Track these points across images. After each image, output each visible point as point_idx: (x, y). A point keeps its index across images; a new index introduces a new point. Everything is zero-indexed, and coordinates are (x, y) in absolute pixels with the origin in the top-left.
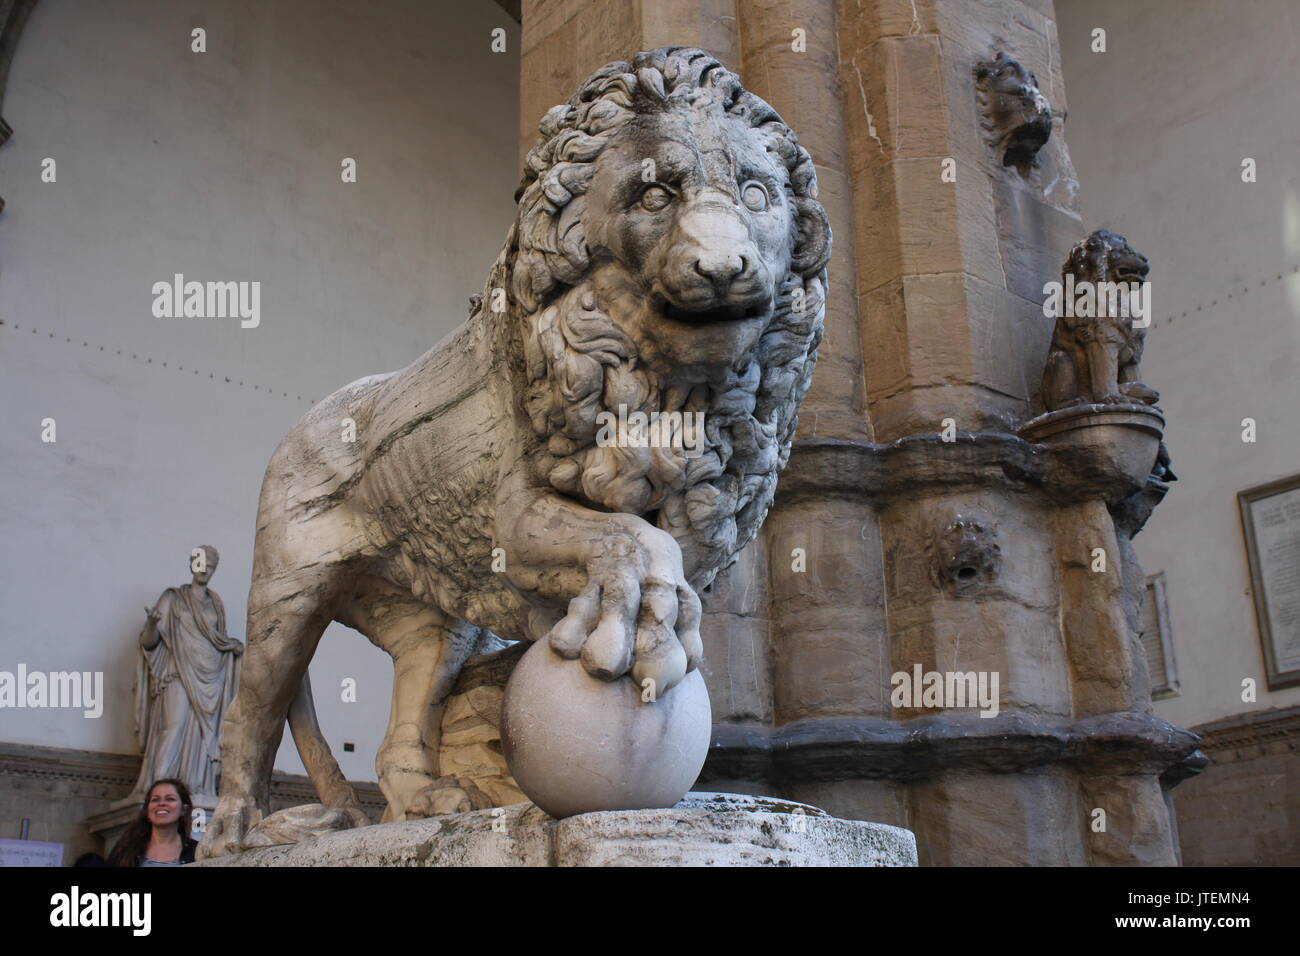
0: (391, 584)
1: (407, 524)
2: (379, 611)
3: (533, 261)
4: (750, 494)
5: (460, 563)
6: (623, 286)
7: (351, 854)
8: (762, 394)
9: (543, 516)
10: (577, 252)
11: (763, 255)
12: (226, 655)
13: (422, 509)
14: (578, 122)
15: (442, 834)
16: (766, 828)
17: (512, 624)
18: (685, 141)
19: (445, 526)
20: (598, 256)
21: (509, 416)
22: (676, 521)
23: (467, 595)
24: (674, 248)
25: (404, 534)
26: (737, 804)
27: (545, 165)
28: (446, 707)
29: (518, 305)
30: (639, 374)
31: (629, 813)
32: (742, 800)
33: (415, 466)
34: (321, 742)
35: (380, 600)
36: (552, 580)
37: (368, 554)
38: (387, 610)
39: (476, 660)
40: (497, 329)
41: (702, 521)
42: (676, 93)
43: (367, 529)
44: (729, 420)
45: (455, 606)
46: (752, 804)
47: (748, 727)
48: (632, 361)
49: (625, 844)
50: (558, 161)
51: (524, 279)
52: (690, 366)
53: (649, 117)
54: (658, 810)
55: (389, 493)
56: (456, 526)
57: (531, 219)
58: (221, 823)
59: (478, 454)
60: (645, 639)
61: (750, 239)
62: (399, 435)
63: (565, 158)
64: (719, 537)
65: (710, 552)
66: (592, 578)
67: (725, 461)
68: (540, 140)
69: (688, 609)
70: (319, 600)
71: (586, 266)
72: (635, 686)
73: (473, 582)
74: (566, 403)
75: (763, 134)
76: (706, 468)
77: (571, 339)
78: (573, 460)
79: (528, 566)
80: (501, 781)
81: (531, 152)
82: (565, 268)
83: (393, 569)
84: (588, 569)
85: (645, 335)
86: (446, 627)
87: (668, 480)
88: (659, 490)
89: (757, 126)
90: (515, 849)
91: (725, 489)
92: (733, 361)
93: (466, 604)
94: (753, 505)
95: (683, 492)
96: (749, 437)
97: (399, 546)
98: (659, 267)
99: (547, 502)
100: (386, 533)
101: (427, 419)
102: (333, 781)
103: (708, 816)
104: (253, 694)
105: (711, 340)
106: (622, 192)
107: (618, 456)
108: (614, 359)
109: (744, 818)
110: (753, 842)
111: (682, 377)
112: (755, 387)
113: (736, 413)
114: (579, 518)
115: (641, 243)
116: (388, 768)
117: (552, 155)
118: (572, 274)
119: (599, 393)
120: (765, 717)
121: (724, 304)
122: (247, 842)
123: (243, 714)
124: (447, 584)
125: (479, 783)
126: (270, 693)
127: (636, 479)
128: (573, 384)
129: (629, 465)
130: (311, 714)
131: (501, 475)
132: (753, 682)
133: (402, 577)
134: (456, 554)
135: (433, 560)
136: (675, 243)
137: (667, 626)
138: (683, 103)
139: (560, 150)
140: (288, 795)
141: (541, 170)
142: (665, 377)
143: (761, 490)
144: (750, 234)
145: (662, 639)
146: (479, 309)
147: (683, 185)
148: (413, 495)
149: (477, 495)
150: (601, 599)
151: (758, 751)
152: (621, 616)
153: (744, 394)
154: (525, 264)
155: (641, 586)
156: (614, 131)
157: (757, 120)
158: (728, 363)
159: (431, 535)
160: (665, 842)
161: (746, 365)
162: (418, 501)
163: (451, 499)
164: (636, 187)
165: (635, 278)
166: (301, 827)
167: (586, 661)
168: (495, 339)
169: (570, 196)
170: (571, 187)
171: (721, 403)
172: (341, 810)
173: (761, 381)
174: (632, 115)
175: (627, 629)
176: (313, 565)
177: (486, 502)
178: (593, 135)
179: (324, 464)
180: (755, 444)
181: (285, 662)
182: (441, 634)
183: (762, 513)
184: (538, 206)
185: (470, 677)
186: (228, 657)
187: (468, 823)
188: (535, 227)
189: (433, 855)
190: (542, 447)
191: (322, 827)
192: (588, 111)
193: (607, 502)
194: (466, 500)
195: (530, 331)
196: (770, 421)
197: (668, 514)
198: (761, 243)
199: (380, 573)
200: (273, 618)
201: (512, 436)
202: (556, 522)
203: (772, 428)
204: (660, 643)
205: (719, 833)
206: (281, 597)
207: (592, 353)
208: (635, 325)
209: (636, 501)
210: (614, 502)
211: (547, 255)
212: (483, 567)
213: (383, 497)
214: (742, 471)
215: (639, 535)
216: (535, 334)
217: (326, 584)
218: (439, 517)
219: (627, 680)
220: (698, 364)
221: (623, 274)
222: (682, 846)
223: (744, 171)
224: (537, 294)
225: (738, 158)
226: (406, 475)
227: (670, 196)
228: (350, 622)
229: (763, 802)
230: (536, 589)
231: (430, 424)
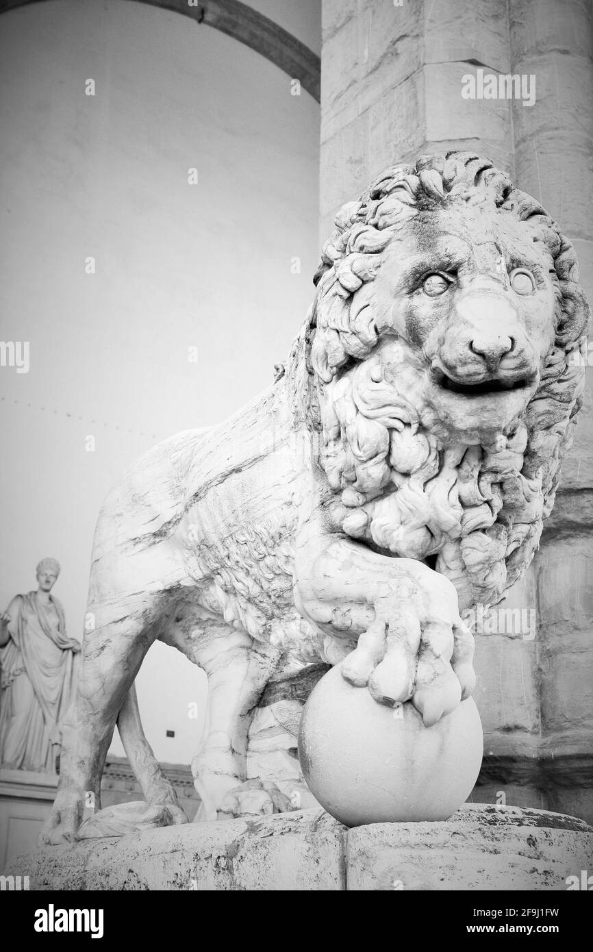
0: (207, 610)
1: (218, 560)
2: (196, 632)
3: (328, 339)
4: (519, 541)
5: (265, 595)
6: (407, 360)
7: (169, 850)
8: (528, 454)
9: (337, 558)
10: (367, 331)
11: (530, 334)
12: (66, 652)
13: (233, 548)
14: (368, 218)
15: (247, 834)
16: (531, 841)
17: (310, 649)
18: (461, 234)
19: (253, 563)
20: (384, 336)
21: (308, 470)
22: (455, 565)
23: (271, 623)
24: (451, 330)
25: (218, 569)
26: (506, 815)
27: (339, 255)
28: (253, 718)
29: (315, 375)
30: (421, 437)
31: (409, 825)
32: (511, 812)
33: (227, 511)
34: (145, 745)
35: (197, 623)
36: (344, 615)
37: (187, 584)
38: (202, 632)
39: (278, 677)
40: (298, 393)
41: (475, 565)
42: (453, 193)
43: (185, 563)
44: (499, 477)
45: (261, 631)
46: (520, 816)
47: (517, 737)
48: (415, 427)
49: (407, 852)
50: (351, 252)
51: (322, 353)
52: (465, 431)
53: (429, 213)
54: (436, 823)
55: (205, 534)
56: (262, 564)
57: (327, 302)
58: (59, 814)
59: (282, 502)
60: (425, 670)
61: (518, 321)
62: (213, 484)
63: (357, 250)
64: (490, 579)
65: (483, 592)
66: (379, 615)
67: (496, 513)
68: (336, 232)
69: (462, 645)
70: (144, 623)
71: (375, 344)
72: (416, 712)
73: (277, 612)
74: (357, 463)
75: (531, 226)
76: (478, 520)
77: (362, 407)
78: (363, 510)
79: (324, 602)
80: (300, 784)
81: (327, 242)
82: (356, 345)
83: (207, 598)
84: (375, 607)
85: (426, 403)
86: (253, 648)
87: (446, 529)
88: (437, 538)
89: (524, 220)
90: (310, 851)
91: (497, 537)
92: (503, 427)
93: (270, 630)
94: (520, 550)
95: (459, 540)
96: (517, 491)
97: (213, 579)
98: (438, 345)
99: (341, 547)
100: (202, 567)
101: (238, 470)
102: (155, 779)
103: (480, 829)
104: (87, 703)
105: (483, 409)
106: (407, 280)
107: (402, 508)
108: (399, 425)
109: (512, 831)
110: (520, 854)
111: (458, 440)
112: (523, 448)
113: (505, 471)
114: (368, 562)
115: (422, 324)
116: (203, 770)
117: (346, 245)
118: (363, 350)
119: (385, 454)
120: (533, 728)
121: (495, 378)
122: (81, 834)
123: (79, 720)
124: (253, 611)
125: (281, 786)
126: (102, 702)
127: (418, 528)
128: (362, 447)
129: (412, 517)
130: (137, 720)
131: (301, 520)
132: (522, 697)
133: (215, 605)
134: (262, 587)
135: (243, 592)
136: (452, 325)
137: (444, 660)
138: (460, 201)
139: (352, 243)
140: (118, 775)
141: (336, 259)
142: (443, 440)
143: (528, 537)
144: (518, 316)
145: (439, 671)
146: (283, 374)
147: (459, 274)
148: (225, 536)
149: (280, 538)
150: (386, 636)
151: (526, 759)
152: (404, 650)
153: (513, 454)
154: (323, 341)
155: (421, 625)
156: (398, 226)
157: (525, 214)
158: (499, 429)
159: (240, 570)
160: (441, 852)
161: (515, 429)
162: (229, 541)
163: (258, 540)
164: (418, 275)
165: (417, 354)
166: (127, 821)
167: (373, 689)
168: (296, 403)
169: (361, 282)
170: (361, 275)
171: (492, 462)
172: (162, 807)
173: (528, 443)
174: (415, 211)
175: (409, 662)
176: (140, 593)
177: (288, 543)
178: (381, 229)
179: (150, 506)
180: (522, 498)
181: (115, 676)
182: (249, 654)
183: (528, 555)
184: (333, 291)
185: (273, 691)
186: (68, 653)
187: (270, 825)
188: (330, 309)
189: (239, 855)
190: (337, 498)
191: (145, 821)
192: (377, 209)
193: (392, 548)
194: (272, 541)
195: (327, 398)
196: (536, 477)
197: (446, 558)
198: (528, 323)
199: (197, 600)
200: (105, 638)
201: (310, 488)
202: (348, 565)
203: (537, 483)
204: (438, 675)
205: (490, 845)
206: (112, 620)
207: (379, 419)
208: (418, 394)
209: (417, 547)
210: (398, 548)
211: (341, 333)
212: (285, 599)
213: (199, 537)
214: (511, 521)
215: (419, 578)
216: (330, 402)
217: (150, 609)
218: (247, 555)
219: (409, 706)
220: (473, 429)
221: (408, 351)
222: (457, 856)
223: (513, 261)
224: (331, 367)
225: (509, 250)
226: (219, 519)
227: (449, 283)
228: (170, 642)
229: (529, 814)
230: (330, 623)
231: (240, 474)
